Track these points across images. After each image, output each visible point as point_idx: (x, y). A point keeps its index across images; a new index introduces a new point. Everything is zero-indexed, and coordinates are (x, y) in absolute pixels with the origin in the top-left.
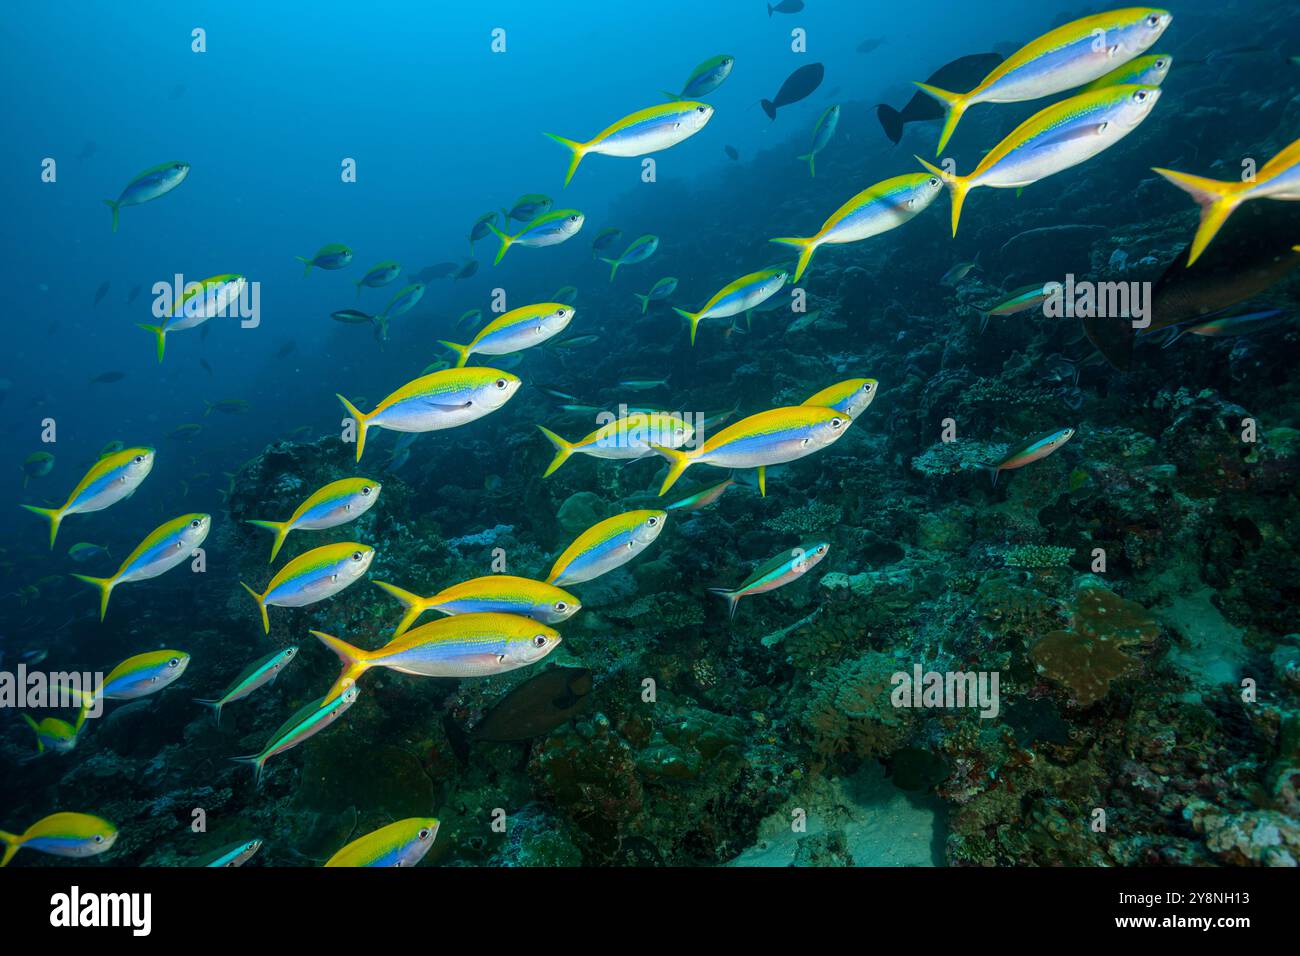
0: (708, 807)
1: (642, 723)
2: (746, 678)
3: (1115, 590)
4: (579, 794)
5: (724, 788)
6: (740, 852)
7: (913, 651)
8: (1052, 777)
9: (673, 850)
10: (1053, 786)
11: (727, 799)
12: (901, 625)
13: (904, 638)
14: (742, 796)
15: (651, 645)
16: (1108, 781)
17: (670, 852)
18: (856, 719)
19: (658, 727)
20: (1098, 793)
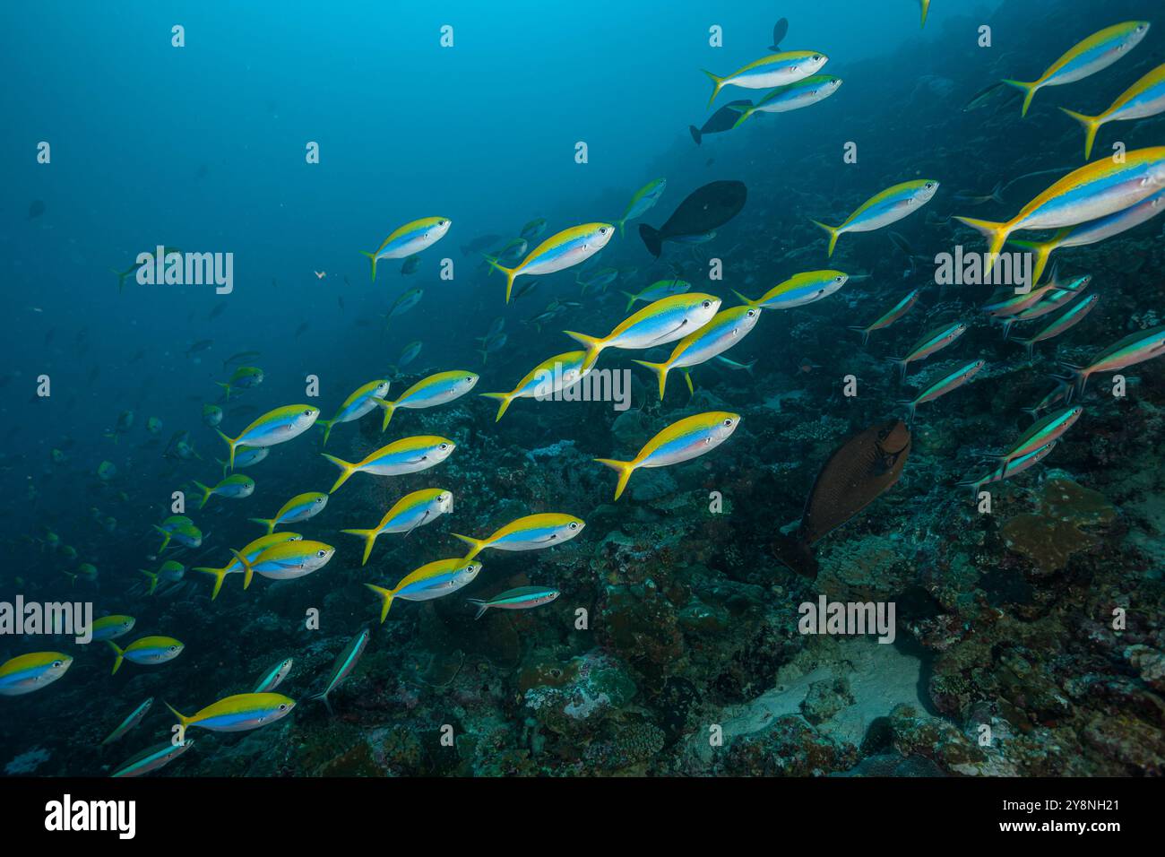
0: (736, 656)
1: (683, 589)
2: (769, 561)
3: (1078, 481)
4: (633, 643)
5: (749, 642)
6: (762, 692)
7: (906, 534)
8: (1020, 631)
9: (708, 690)
10: (1020, 638)
11: (751, 650)
12: (897, 514)
13: (899, 525)
14: (763, 648)
15: (689, 529)
16: (1068, 636)
17: (706, 691)
18: (855, 586)
19: (696, 593)
20: (1060, 646)
